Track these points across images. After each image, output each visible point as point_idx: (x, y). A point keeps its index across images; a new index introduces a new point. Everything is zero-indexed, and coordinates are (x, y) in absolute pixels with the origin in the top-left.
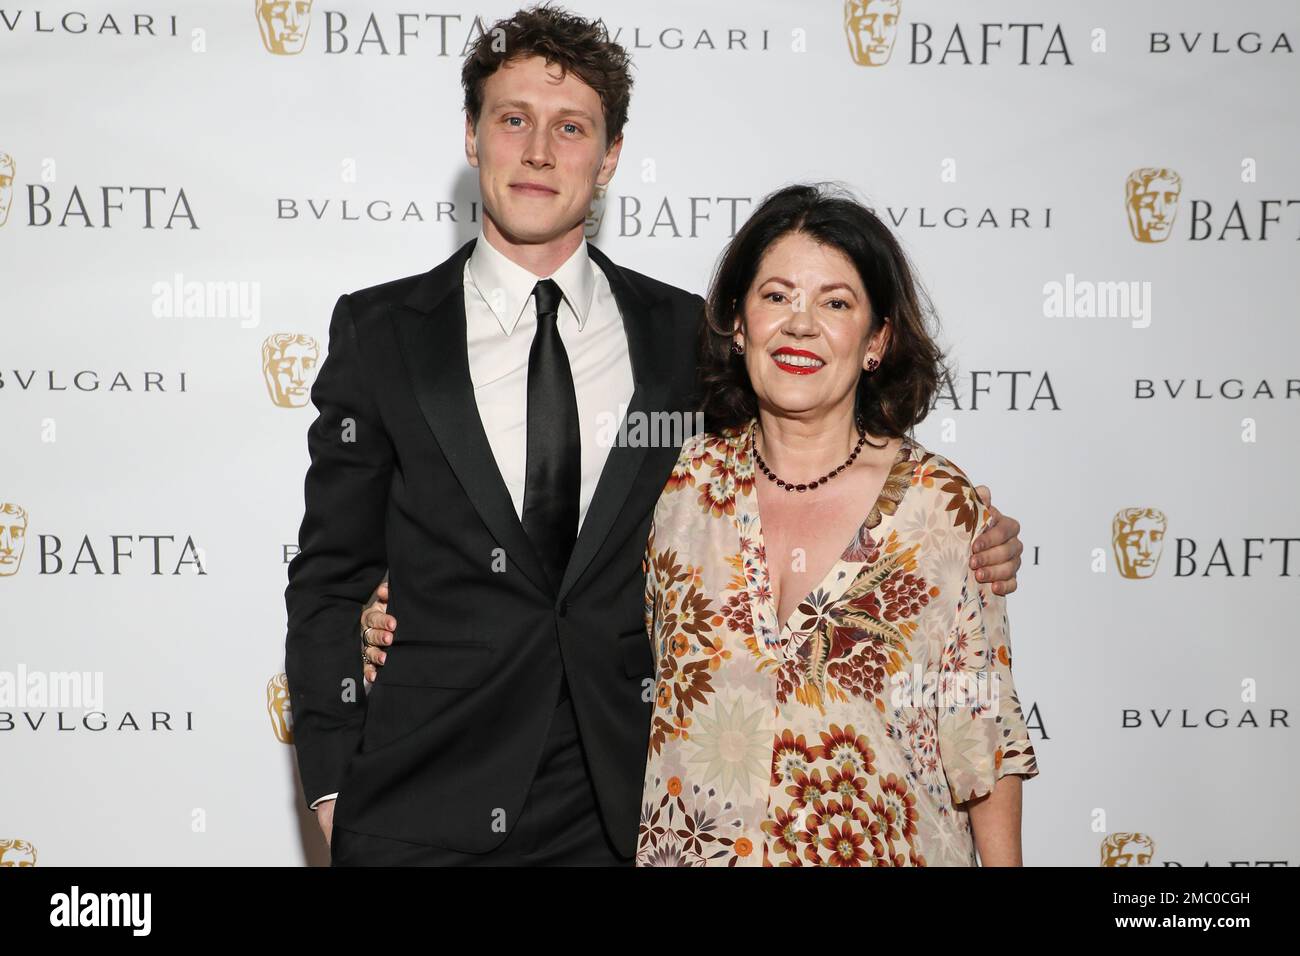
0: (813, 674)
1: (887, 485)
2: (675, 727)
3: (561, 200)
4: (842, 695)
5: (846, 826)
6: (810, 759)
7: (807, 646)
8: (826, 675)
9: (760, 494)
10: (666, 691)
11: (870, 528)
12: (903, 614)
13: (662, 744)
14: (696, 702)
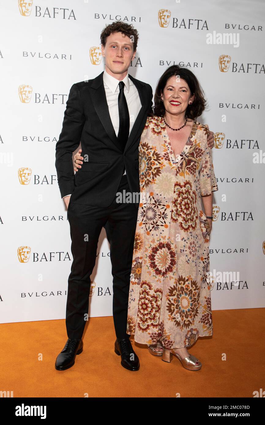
0: (183, 169)
1: (192, 129)
2: (152, 181)
3: (124, 64)
4: (189, 174)
5: (187, 201)
6: (181, 188)
7: (182, 163)
8: (186, 169)
9: (167, 131)
10: (149, 173)
11: (191, 138)
12: (199, 157)
13: (149, 185)
14: (157, 176)
